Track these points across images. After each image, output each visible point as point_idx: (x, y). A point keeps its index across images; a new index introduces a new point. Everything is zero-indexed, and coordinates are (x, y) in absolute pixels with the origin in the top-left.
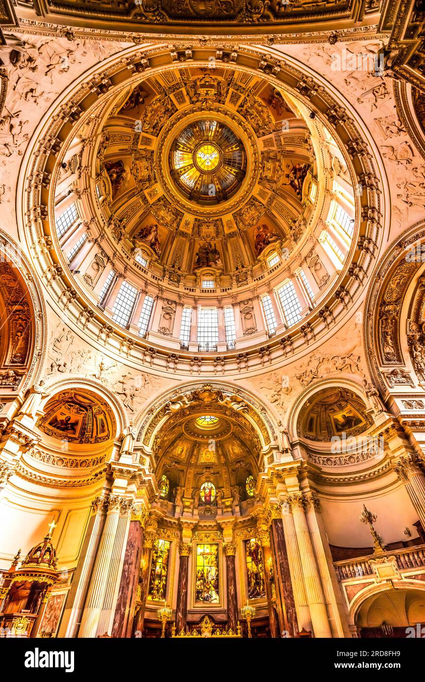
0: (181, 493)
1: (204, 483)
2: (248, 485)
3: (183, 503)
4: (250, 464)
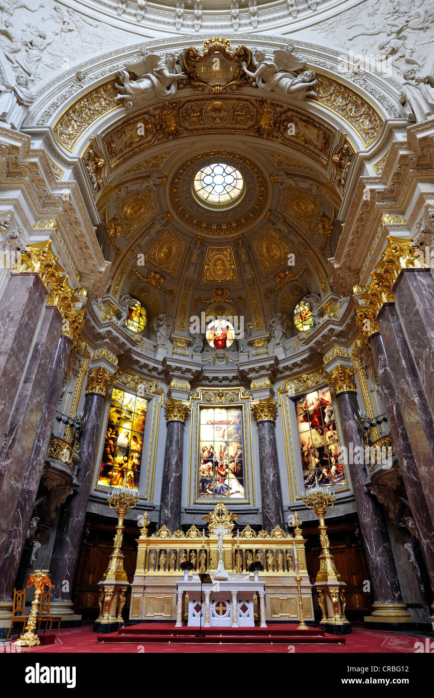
0: (168, 326)
2: (299, 316)
3: (172, 342)
4: (305, 270)
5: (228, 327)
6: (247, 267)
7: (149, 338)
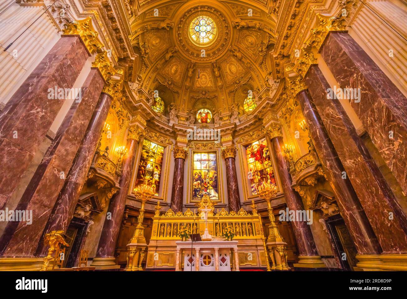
0: (176, 110)
1: (201, 109)
2: (246, 105)
3: (178, 118)
4: (250, 78)
5: (208, 113)
6: (219, 79)
7: (165, 116)
